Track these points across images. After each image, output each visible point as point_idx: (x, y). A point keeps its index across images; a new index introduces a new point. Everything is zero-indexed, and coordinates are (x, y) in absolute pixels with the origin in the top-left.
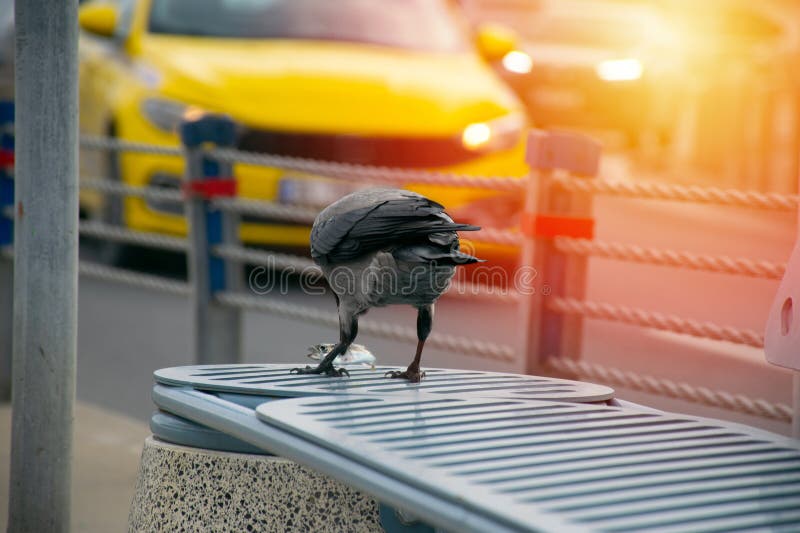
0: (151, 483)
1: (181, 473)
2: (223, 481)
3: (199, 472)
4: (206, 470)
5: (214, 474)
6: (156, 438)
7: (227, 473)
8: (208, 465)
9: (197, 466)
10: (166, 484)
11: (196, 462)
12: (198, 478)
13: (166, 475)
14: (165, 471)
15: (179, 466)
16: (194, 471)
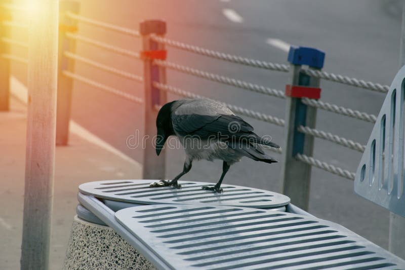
0: (75, 238)
1: (88, 235)
2: (105, 240)
3: (95, 235)
4: (99, 234)
5: (102, 236)
6: (78, 217)
7: (107, 236)
8: (99, 232)
9: (95, 232)
10: (81, 239)
11: (94, 231)
12: (95, 238)
13: (81, 235)
14: (81, 234)
15: (87, 232)
16: (93, 235)
